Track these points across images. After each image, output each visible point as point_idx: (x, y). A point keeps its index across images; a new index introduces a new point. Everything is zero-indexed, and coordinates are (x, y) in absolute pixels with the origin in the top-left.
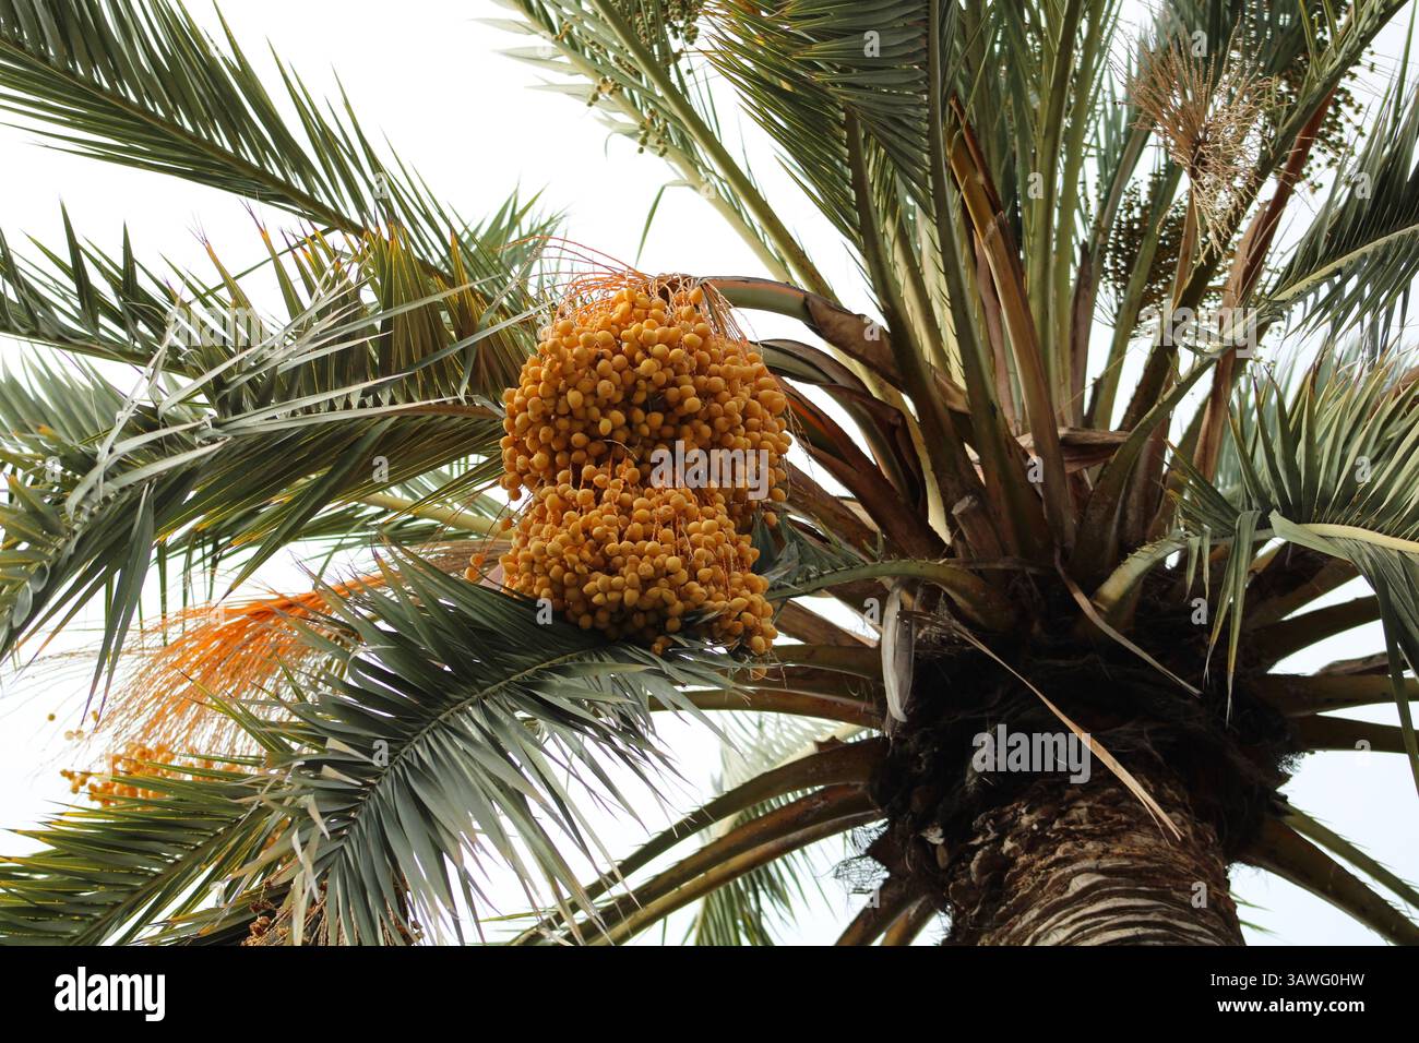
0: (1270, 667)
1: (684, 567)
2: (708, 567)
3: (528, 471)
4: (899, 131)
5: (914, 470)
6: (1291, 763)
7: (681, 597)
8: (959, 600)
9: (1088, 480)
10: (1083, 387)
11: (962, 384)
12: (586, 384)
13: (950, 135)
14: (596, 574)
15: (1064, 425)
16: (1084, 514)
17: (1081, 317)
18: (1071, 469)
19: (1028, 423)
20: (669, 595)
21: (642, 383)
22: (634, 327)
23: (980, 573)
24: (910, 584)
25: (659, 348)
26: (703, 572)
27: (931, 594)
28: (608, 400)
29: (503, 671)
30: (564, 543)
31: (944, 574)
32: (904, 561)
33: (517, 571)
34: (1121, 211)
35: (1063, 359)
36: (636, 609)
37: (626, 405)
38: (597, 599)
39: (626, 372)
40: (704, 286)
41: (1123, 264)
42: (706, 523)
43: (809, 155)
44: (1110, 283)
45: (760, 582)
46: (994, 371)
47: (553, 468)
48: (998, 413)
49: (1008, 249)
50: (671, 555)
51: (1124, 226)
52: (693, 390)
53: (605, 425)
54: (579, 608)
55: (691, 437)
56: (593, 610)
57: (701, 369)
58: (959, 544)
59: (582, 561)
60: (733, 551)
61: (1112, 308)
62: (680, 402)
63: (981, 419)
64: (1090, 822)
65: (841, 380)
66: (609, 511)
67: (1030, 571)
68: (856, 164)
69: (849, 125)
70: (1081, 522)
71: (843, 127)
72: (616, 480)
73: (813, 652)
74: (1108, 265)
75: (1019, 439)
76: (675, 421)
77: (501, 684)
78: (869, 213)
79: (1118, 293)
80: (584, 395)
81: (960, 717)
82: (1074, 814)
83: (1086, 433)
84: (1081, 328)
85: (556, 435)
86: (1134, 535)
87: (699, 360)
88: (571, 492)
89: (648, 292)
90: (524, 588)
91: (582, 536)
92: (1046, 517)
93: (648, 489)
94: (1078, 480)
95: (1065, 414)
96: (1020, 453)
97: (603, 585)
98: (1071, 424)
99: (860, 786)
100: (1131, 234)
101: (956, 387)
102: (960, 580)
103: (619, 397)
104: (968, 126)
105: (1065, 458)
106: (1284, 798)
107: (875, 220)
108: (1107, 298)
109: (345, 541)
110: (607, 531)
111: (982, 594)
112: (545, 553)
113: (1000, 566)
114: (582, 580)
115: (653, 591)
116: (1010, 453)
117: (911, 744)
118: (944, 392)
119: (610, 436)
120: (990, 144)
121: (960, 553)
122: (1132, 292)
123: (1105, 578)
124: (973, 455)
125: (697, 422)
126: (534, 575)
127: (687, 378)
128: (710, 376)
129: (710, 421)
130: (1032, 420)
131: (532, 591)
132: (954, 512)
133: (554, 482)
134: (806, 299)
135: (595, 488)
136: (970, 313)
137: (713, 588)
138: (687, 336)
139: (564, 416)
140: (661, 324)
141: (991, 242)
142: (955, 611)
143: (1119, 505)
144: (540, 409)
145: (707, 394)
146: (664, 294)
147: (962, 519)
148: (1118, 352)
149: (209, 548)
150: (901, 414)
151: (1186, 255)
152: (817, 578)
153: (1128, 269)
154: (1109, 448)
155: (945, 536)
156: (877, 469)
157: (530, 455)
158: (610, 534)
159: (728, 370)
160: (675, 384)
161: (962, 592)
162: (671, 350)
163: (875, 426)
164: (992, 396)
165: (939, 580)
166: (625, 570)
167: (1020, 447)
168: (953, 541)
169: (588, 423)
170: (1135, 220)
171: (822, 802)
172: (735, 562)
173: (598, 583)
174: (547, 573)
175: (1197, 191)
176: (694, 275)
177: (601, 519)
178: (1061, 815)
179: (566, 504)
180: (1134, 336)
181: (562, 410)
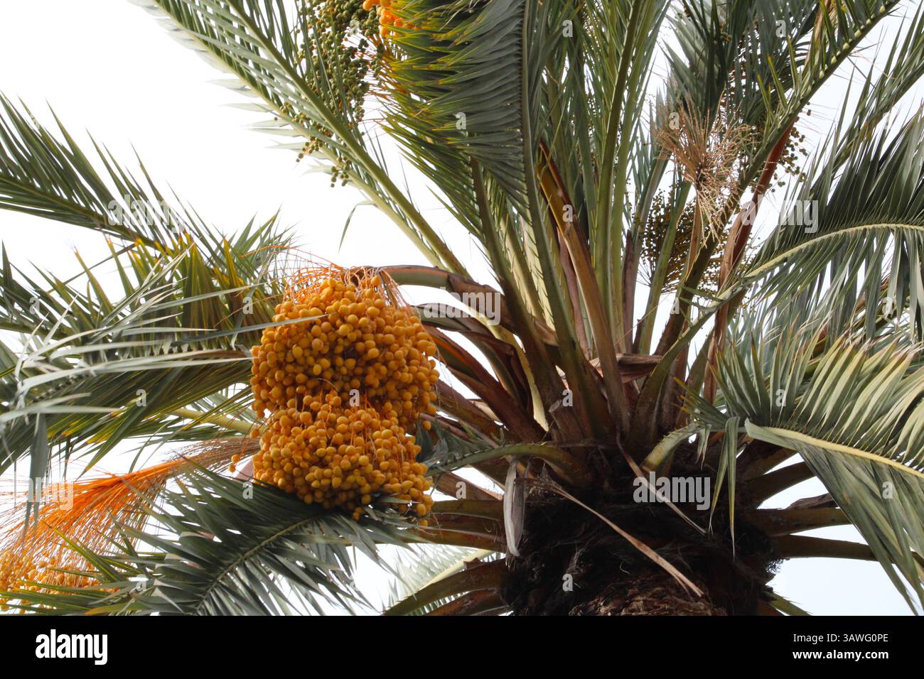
0: (759, 504)
1: (371, 462)
2: (387, 460)
3: (269, 400)
4: (505, 170)
5: (523, 383)
6: (775, 566)
7: (369, 482)
8: (556, 468)
9: (637, 388)
10: (632, 327)
11: (553, 327)
12: (304, 342)
13: (540, 167)
14: (314, 467)
15: (620, 352)
16: (635, 409)
17: (628, 280)
18: (625, 380)
19: (597, 351)
20: (362, 480)
21: (340, 340)
22: (335, 303)
23: (568, 450)
24: (523, 458)
25: (351, 317)
26: (383, 464)
27: (537, 465)
28: (319, 352)
29: (257, 539)
30: (292, 449)
31: (544, 452)
32: (517, 445)
33: (263, 467)
34: (652, 211)
35: (618, 309)
36: (340, 490)
37: (331, 355)
38: (314, 484)
39: (330, 333)
40: (382, 274)
41: (654, 245)
42: (385, 431)
43: (448, 184)
44: (646, 258)
45: (421, 468)
46: (573, 319)
47: (285, 397)
48: (577, 346)
49: (580, 239)
50: (362, 454)
51: (654, 220)
52: (373, 343)
53: (317, 369)
54: (303, 490)
55: (374, 373)
56: (312, 491)
57: (379, 329)
58: (554, 431)
59: (304, 460)
60: (403, 448)
61: (648, 274)
62: (366, 351)
63: (565, 351)
64: (645, 610)
65: (473, 328)
66: (321, 427)
67: (601, 447)
68: (479, 188)
69: (473, 164)
70: (633, 414)
71: (469, 165)
72: (326, 405)
73: (461, 505)
74: (644, 246)
75: (591, 362)
76: (363, 363)
77: (256, 548)
78: (488, 220)
79: (651, 264)
80: (303, 349)
81: (559, 544)
82: (634, 605)
83: (634, 357)
84: (629, 288)
85: (286, 375)
86: (668, 422)
87: (378, 323)
88: (296, 414)
89: (343, 279)
90: (267, 479)
91: (304, 443)
92: (610, 412)
93: (347, 410)
94: (630, 387)
95: (620, 344)
96: (592, 371)
97: (318, 475)
98: (624, 351)
99: (495, 591)
100: (660, 226)
101: (549, 329)
102: (555, 455)
103: (326, 350)
104: (552, 161)
105: (622, 373)
106: (771, 590)
107: (492, 224)
108: (644, 268)
109: (153, 439)
110: (319, 439)
111: (570, 464)
112: (280, 455)
113: (581, 445)
114: (304, 471)
115: (351, 478)
116: (585, 371)
117: (527, 562)
118: (541, 332)
119: (321, 376)
120: (566, 171)
121: (555, 437)
122: (661, 264)
123: (649, 451)
124: (561, 372)
125: (377, 365)
126: (274, 469)
127: (370, 336)
128: (385, 334)
129: (386, 363)
130: (599, 350)
131: (272, 481)
132: (550, 411)
133: (285, 407)
134: (449, 277)
135: (312, 411)
136: (557, 283)
137: (390, 474)
138: (370, 309)
139: (291, 363)
140: (353, 301)
141: (568, 235)
142: (553, 476)
143: (657, 403)
144: (275, 359)
145: (383, 346)
146: (354, 280)
147: (555, 415)
148: (653, 303)
149: (64, 445)
150: (514, 348)
151: (695, 240)
152: (461, 459)
153: (658, 248)
154: (650, 366)
155: (545, 426)
156: (499, 385)
157: (269, 389)
158: (321, 441)
159: (397, 329)
160: (362, 340)
161: (557, 462)
162: (359, 318)
163: (497, 357)
164: (573, 334)
165: (541, 455)
166: (332, 464)
167: (592, 367)
168: (550, 429)
169: (307, 367)
170: (661, 216)
171: (470, 602)
172: (405, 455)
173: (315, 474)
174: (282, 468)
175: (701, 197)
176: (374, 265)
177: (316, 431)
178: (626, 606)
179: (293, 422)
180: (663, 292)
181: (290, 359)
